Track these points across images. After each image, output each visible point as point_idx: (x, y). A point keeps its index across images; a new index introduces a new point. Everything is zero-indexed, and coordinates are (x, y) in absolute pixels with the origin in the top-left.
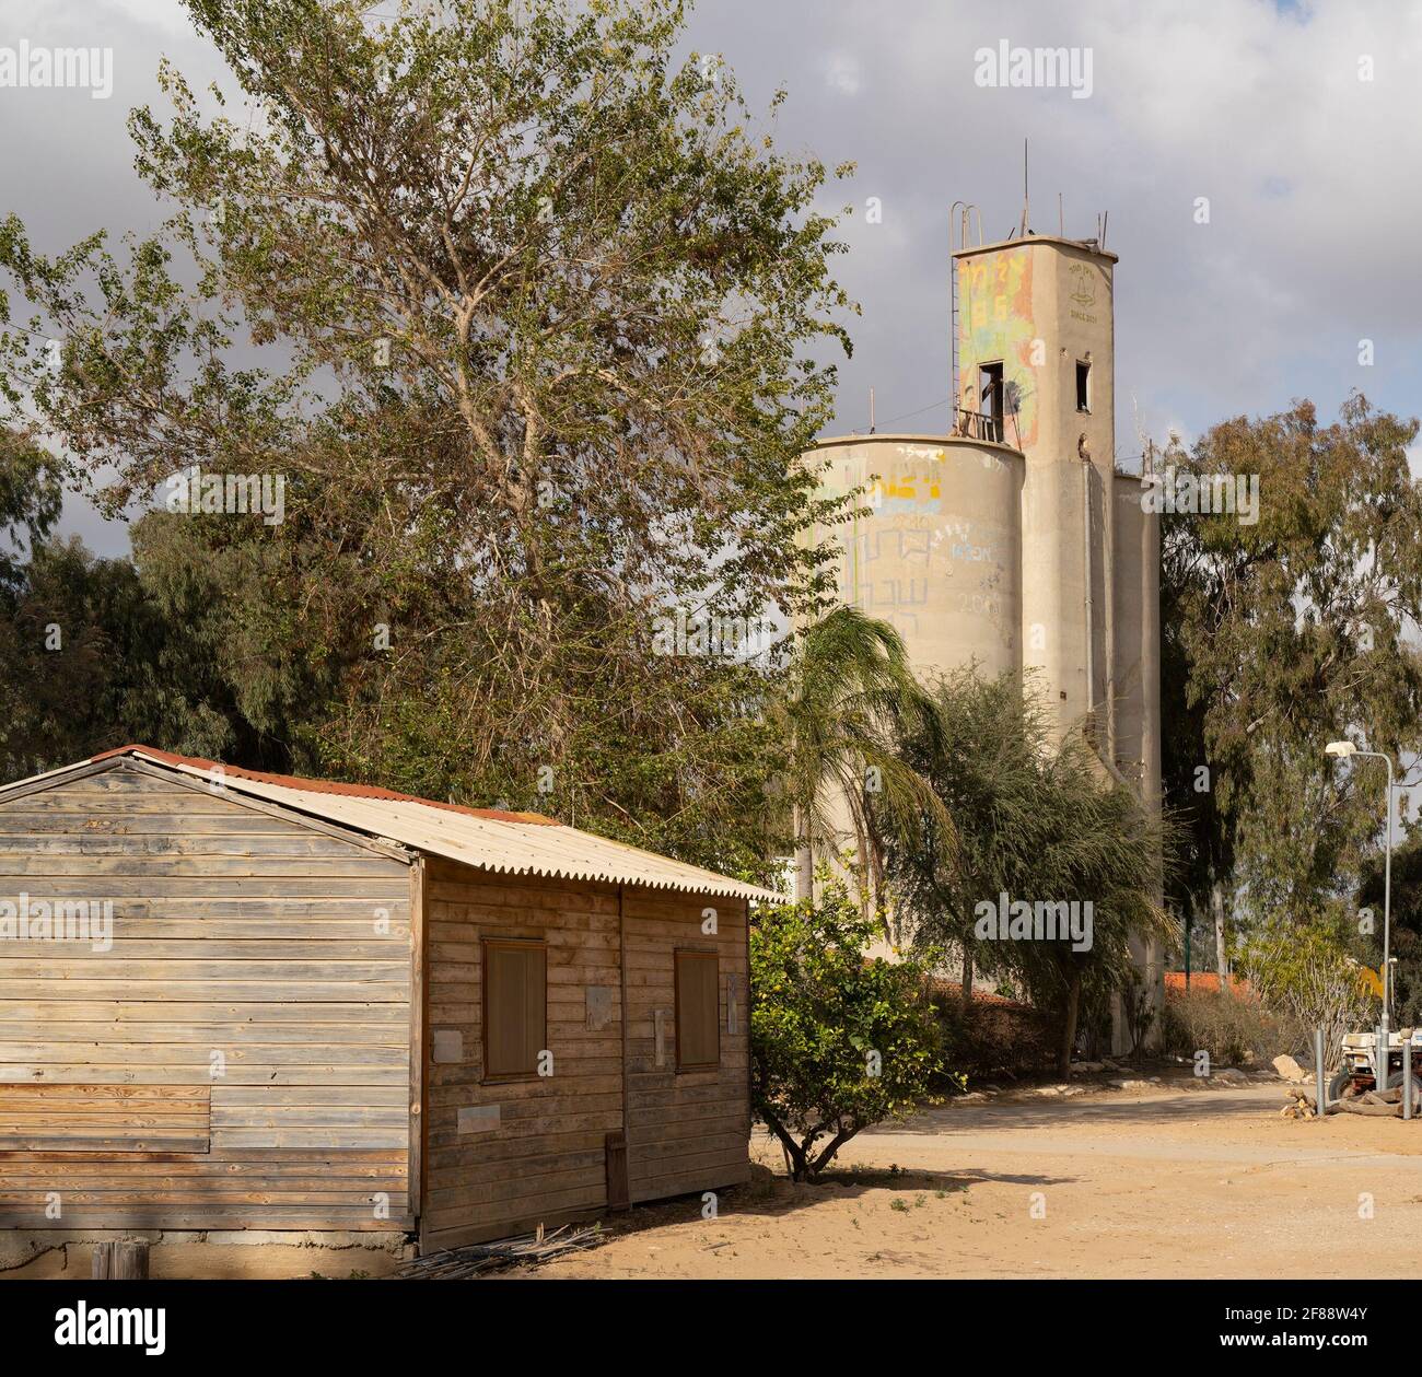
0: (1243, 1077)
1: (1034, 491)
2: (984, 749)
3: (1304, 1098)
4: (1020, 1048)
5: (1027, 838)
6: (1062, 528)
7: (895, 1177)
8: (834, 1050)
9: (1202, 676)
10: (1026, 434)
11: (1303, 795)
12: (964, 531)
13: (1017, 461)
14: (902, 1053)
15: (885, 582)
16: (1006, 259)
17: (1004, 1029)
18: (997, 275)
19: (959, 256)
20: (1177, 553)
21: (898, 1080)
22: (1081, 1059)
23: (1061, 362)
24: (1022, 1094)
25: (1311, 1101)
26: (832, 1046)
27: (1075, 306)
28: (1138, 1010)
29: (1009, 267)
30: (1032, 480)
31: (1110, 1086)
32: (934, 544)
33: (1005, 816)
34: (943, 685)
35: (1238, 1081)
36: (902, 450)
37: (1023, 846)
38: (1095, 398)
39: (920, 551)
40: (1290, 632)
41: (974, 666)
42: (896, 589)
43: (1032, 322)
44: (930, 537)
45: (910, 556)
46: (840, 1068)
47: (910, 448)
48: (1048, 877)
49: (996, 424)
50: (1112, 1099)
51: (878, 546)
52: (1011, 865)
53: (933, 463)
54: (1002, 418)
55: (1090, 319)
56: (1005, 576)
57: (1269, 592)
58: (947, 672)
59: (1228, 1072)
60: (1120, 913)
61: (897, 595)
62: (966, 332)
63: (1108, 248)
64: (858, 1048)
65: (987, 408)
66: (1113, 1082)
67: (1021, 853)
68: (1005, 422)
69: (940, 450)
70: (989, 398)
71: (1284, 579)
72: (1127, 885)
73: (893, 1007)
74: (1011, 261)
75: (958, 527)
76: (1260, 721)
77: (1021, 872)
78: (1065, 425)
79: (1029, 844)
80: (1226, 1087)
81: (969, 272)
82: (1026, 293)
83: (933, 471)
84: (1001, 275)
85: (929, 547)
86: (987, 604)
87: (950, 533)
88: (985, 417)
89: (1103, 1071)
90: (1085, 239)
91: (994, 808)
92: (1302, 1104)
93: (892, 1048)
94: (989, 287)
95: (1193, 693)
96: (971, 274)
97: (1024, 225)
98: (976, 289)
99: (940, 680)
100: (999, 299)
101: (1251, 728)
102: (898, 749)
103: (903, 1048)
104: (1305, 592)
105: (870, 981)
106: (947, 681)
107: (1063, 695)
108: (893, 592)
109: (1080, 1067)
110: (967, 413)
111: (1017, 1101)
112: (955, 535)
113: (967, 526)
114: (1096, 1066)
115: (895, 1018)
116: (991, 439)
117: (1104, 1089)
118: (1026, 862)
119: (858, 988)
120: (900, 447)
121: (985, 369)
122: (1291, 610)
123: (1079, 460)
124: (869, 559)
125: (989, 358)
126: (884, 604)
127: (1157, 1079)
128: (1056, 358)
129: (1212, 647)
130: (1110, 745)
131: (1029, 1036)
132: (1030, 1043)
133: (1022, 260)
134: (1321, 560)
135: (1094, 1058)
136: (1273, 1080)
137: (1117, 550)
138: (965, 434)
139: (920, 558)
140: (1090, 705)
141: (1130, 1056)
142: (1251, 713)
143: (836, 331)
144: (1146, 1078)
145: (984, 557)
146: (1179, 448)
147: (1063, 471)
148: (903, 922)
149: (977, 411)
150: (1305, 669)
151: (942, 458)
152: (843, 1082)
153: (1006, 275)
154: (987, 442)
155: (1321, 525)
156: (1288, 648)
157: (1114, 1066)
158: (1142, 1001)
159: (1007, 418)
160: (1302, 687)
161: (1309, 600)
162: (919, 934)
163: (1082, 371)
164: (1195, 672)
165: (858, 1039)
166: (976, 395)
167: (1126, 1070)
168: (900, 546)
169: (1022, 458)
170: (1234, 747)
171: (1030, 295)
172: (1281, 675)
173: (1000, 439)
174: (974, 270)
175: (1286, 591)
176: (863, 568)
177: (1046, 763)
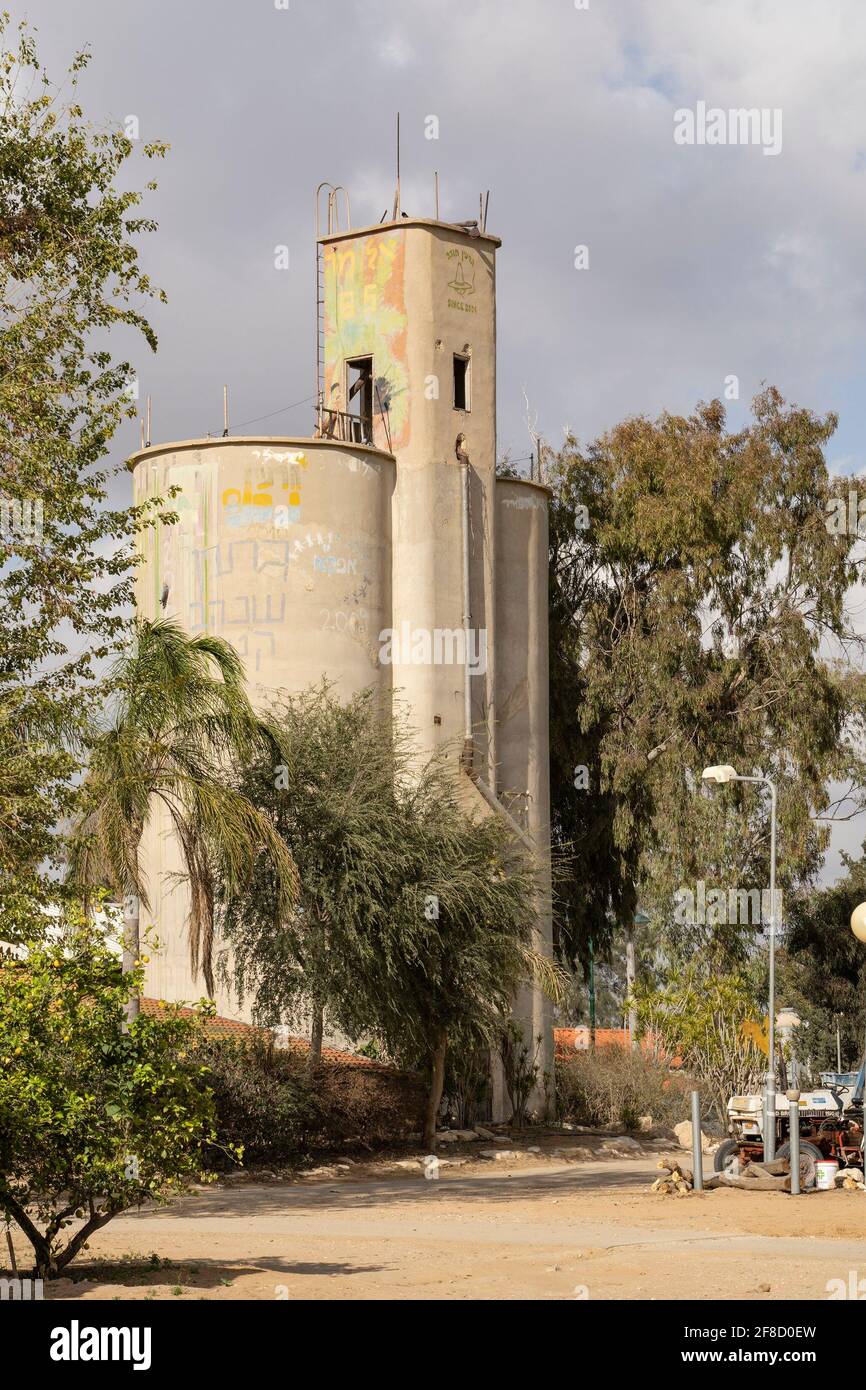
0: (636, 1145)
1: (406, 497)
2: (336, 779)
3: (679, 1170)
4: (377, 1115)
5: (383, 879)
6: (437, 536)
7: (156, 1269)
8: (86, 1121)
9: (597, 698)
10: (397, 436)
11: (723, 829)
12: (326, 541)
13: (387, 463)
14: (169, 1123)
15: (238, 598)
16: (376, 245)
17: (359, 1092)
18: (366, 263)
19: (325, 242)
20: (574, 562)
21: (164, 1154)
22: (453, 1127)
23: (436, 355)
24: (377, 1168)
25: (686, 1174)
26: (82, 1117)
27: (453, 295)
28: (518, 1072)
29: (379, 254)
30: (403, 485)
31: (483, 1157)
32: (292, 556)
33: (356, 853)
34: (291, 710)
35: (631, 1151)
36: (259, 454)
37: (378, 886)
38: (474, 395)
39: (278, 564)
40: (695, 646)
41: (326, 688)
42: (251, 605)
43: (404, 312)
44: (288, 547)
45: (266, 570)
46: (92, 1143)
47: (267, 451)
48: (408, 921)
49: (364, 426)
50: (484, 1171)
51: (231, 559)
52: (364, 908)
53: (293, 467)
54: (371, 418)
55: (469, 308)
56: (373, 590)
57: (672, 604)
58: (296, 696)
59: (619, 1141)
60: (490, 960)
61: (251, 612)
62: (332, 324)
63: (489, 231)
64: (116, 1118)
65: (356, 406)
66: (485, 1153)
67: (375, 895)
68: (374, 423)
69: (300, 453)
70: (358, 395)
71: (688, 589)
72: (500, 929)
73: (157, 1070)
74: (382, 247)
75: (319, 538)
76: (662, 747)
77: (377, 917)
78: (440, 425)
79: (385, 884)
80: (615, 1157)
81: (338, 261)
82: (398, 279)
83: (292, 476)
84: (372, 260)
85: (287, 560)
86: (352, 622)
87: (311, 544)
88: (352, 417)
89: (475, 1140)
90: (463, 221)
91: (345, 844)
92: (675, 1176)
93: (158, 1118)
94: (356, 276)
95: (586, 716)
96: (337, 261)
97: (396, 207)
98: (343, 279)
99: (288, 704)
100: (368, 287)
101: (652, 754)
102: (241, 781)
103: (171, 1118)
104: (713, 606)
105: (131, 1041)
106: (296, 704)
107: (438, 720)
108: (247, 609)
109: (449, 1135)
110: (331, 412)
111: (371, 1176)
112: (317, 546)
113: (330, 536)
114: (468, 1135)
115: (160, 1083)
116: (358, 440)
117: (474, 1161)
118: (381, 905)
119: (118, 1049)
120: (256, 451)
121: (353, 364)
122: (697, 624)
123: (456, 462)
124: (220, 574)
125: (356, 353)
126: (236, 622)
127: (537, 1149)
128: (431, 351)
129: (609, 664)
130: (491, 774)
131: (388, 1100)
132: (388, 1110)
133: (393, 244)
134: (729, 568)
135: (467, 1125)
136: (671, 1150)
137: (499, 559)
138: (331, 436)
139: (277, 571)
140: (468, 731)
141: (510, 1123)
142: (652, 740)
143: (134, 319)
144: (524, 1148)
145: (349, 569)
146: (574, 450)
147: (439, 473)
148: (246, 974)
149: (344, 411)
150: (712, 688)
151: (302, 462)
152: (96, 1157)
153: (376, 263)
154: (354, 444)
155: (729, 531)
156: (693, 667)
157: (487, 1134)
158: (522, 1060)
159: (376, 417)
160: (709, 708)
161: (717, 613)
162: (264, 988)
163: (460, 366)
164: (589, 693)
165: (116, 1108)
166: (342, 394)
167: (502, 1139)
168: (255, 558)
169: (392, 460)
170: (634, 776)
171: (402, 283)
172: (685, 695)
173: (370, 439)
174: (341, 257)
175: (690, 604)
176: (214, 584)
177: (407, 795)
